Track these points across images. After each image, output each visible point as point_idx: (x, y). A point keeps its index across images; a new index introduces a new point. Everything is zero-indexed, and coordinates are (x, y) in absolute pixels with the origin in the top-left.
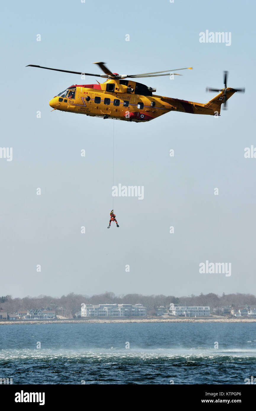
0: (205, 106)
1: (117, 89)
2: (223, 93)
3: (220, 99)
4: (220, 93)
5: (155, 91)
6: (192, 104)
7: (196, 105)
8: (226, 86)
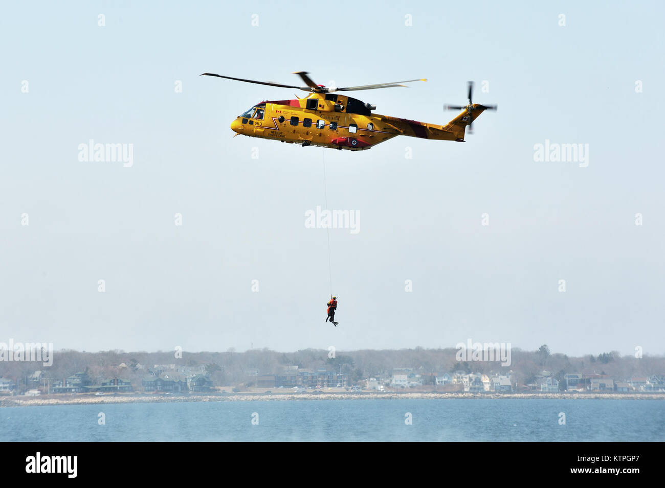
0: (443, 129)
1: (320, 106)
2: (468, 110)
3: (463, 120)
4: (464, 111)
5: (374, 108)
6: (425, 125)
7: (430, 127)
8: (471, 101)
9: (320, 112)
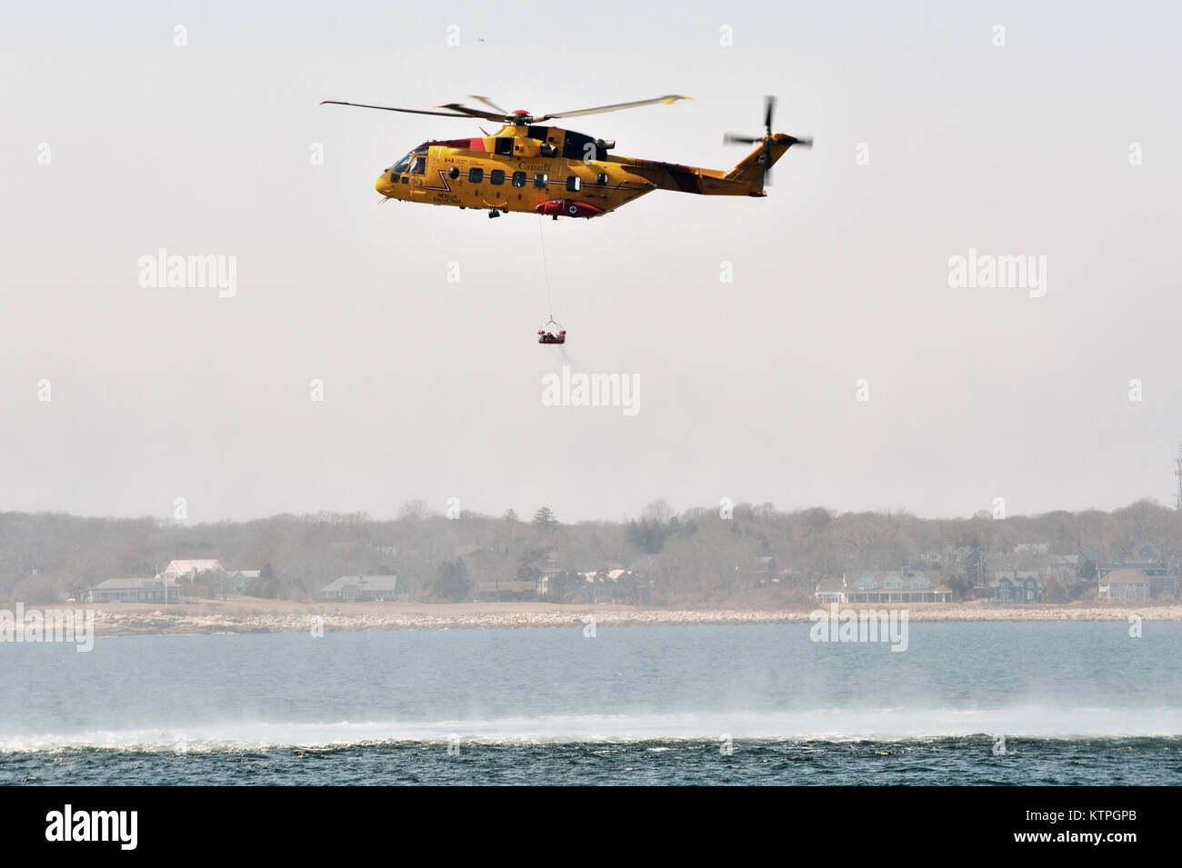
0: (727, 177)
1: (517, 148)
2: (765, 146)
4: (757, 146)
5: (612, 147)
6: (697, 173)
7: (704, 177)
8: (769, 130)
9: (519, 158)
